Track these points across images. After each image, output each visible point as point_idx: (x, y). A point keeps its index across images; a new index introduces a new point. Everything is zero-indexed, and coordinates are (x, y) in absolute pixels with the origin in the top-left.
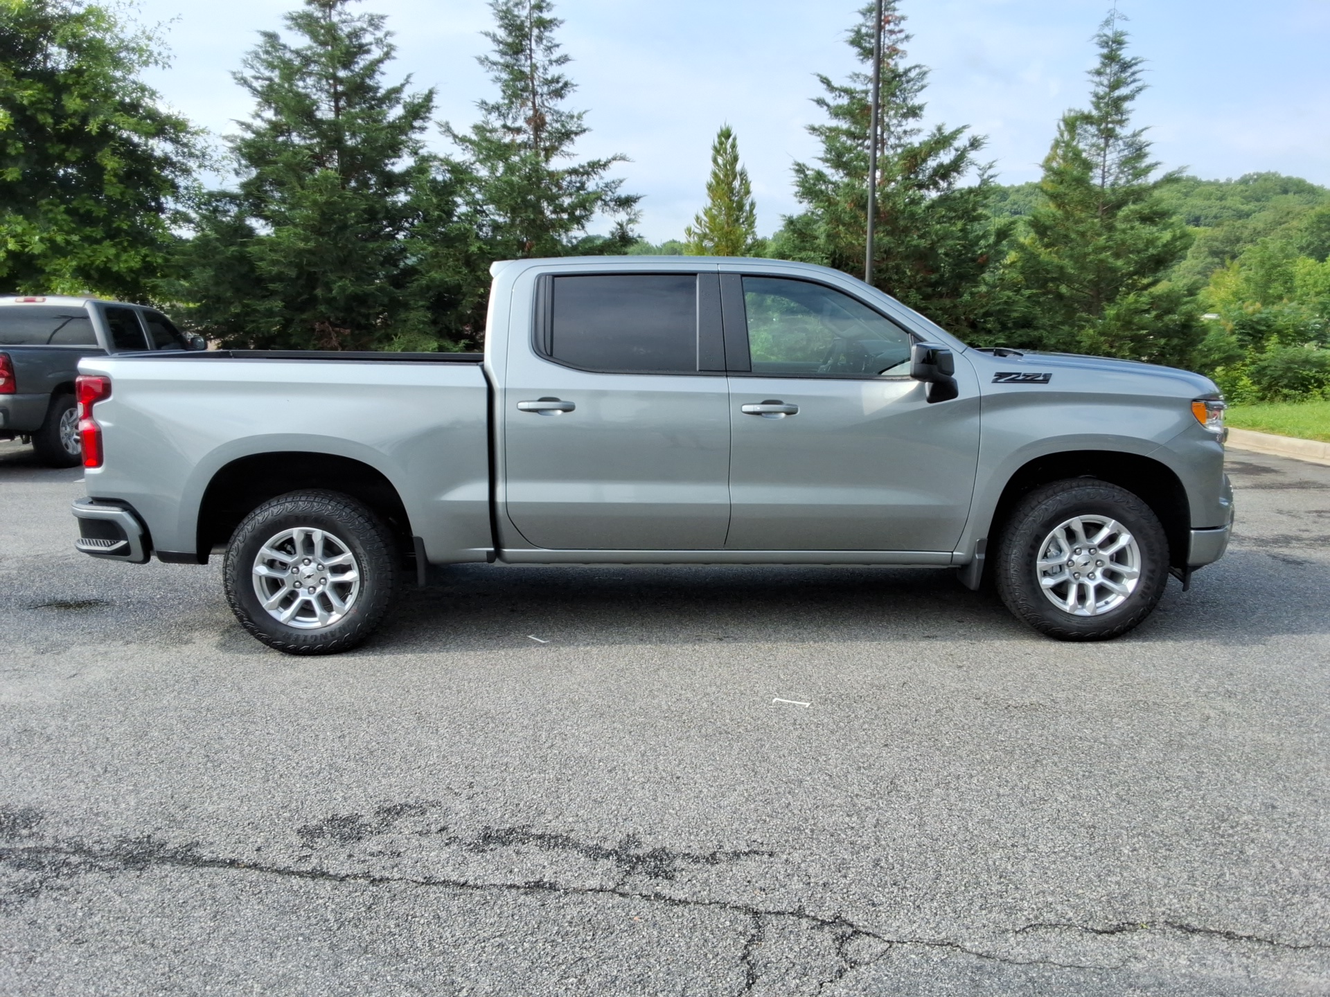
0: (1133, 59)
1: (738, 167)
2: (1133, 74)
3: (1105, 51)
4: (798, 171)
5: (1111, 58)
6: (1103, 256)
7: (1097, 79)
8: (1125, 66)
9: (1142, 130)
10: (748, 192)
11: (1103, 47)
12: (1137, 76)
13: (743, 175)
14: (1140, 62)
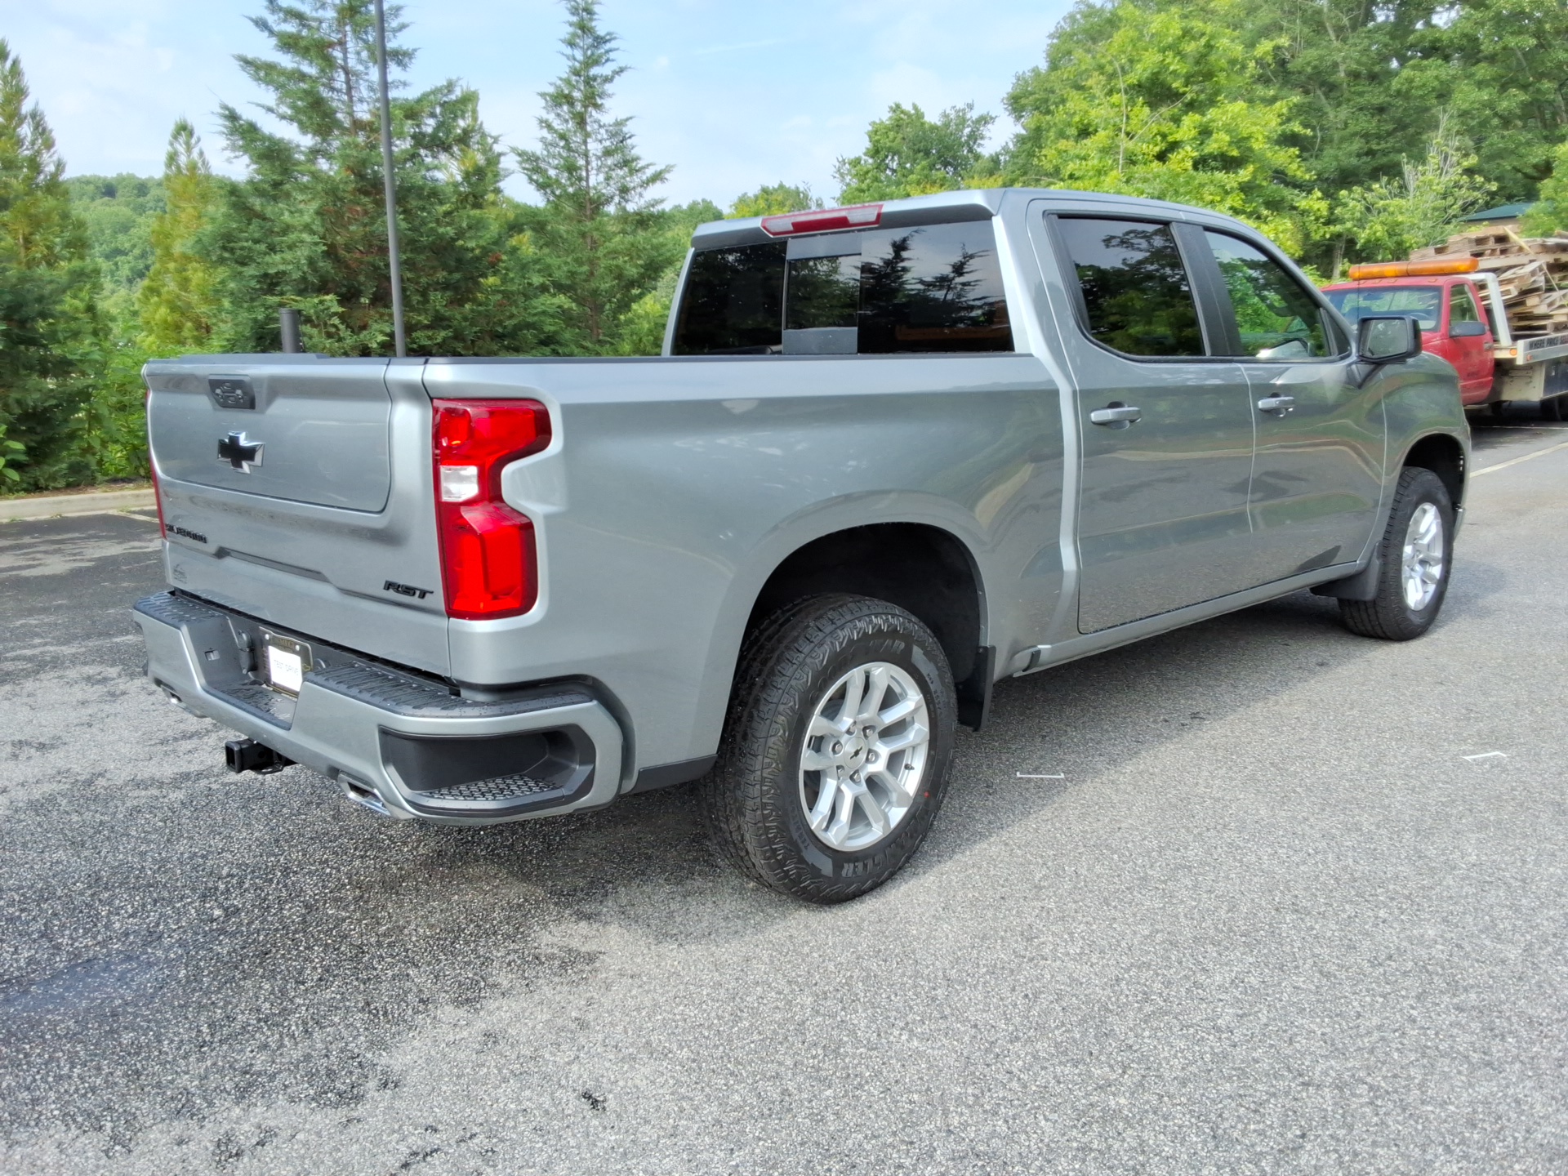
0: (608, 34)
1: (26, 107)
2: (607, 52)
3: (575, 19)
4: (227, 117)
5: (584, 28)
6: (620, 261)
7: (568, 51)
8: (600, 41)
9: (627, 119)
10: (49, 144)
11: (573, 14)
12: (612, 55)
13: (36, 118)
14: (615, 38)
